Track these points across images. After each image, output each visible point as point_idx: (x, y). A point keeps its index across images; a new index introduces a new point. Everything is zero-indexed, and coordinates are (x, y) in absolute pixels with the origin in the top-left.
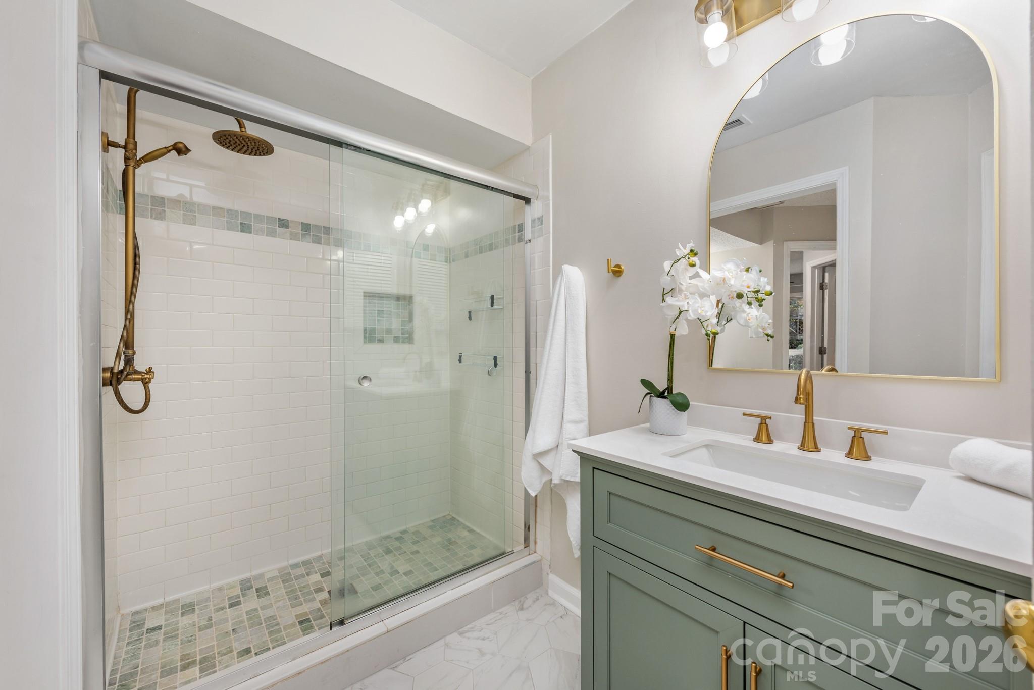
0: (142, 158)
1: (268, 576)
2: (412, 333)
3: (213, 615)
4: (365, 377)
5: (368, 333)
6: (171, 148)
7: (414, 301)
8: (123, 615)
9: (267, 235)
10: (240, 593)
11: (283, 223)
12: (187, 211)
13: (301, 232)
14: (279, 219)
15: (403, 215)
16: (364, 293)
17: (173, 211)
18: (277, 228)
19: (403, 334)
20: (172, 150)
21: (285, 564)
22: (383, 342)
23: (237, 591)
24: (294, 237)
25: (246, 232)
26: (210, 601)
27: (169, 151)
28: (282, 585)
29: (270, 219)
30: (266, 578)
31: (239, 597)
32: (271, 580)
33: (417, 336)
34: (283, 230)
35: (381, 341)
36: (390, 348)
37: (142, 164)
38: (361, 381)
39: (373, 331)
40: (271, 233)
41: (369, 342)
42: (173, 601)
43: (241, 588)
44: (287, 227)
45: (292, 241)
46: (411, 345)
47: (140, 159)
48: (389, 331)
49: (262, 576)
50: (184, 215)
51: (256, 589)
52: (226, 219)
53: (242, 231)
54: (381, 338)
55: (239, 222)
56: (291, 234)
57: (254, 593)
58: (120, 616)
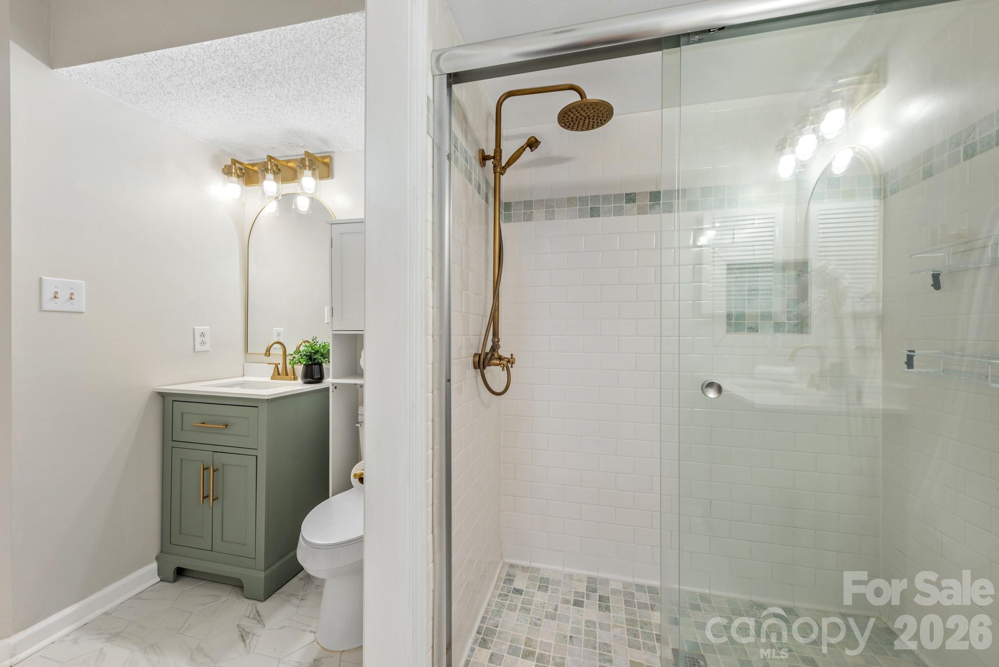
0: (507, 164)
1: (613, 585)
2: (807, 317)
3: (559, 605)
4: (710, 385)
5: (733, 319)
6: (525, 146)
7: (809, 270)
8: (504, 562)
9: (614, 216)
10: (585, 592)
11: (631, 198)
12: (548, 208)
13: (649, 203)
14: (626, 194)
15: (793, 152)
16: (728, 265)
17: (539, 210)
18: (624, 204)
19: (789, 319)
20: (526, 147)
21: (630, 579)
22: (757, 331)
23: (583, 589)
24: (642, 211)
25: (596, 217)
26: (560, 586)
27: (524, 150)
28: (623, 606)
29: (617, 197)
30: (610, 588)
31: (583, 597)
32: (615, 592)
33: (815, 322)
34: (630, 205)
35: (753, 329)
36: (767, 338)
37: (507, 169)
38: (705, 390)
39: (741, 316)
40: (619, 212)
41: (735, 331)
42: (536, 568)
43: (587, 585)
44: (634, 201)
45: (640, 216)
46: (804, 336)
47: (505, 166)
48: (766, 316)
49: (606, 582)
50: (546, 212)
51: (600, 596)
52: (578, 207)
53: (592, 216)
54: (753, 325)
55: (589, 207)
56: (639, 207)
57: (596, 601)
58: (502, 562)
